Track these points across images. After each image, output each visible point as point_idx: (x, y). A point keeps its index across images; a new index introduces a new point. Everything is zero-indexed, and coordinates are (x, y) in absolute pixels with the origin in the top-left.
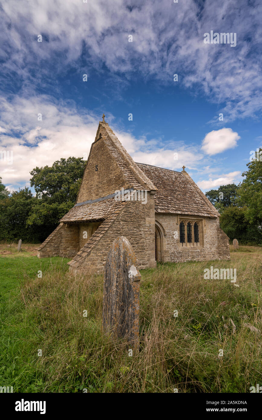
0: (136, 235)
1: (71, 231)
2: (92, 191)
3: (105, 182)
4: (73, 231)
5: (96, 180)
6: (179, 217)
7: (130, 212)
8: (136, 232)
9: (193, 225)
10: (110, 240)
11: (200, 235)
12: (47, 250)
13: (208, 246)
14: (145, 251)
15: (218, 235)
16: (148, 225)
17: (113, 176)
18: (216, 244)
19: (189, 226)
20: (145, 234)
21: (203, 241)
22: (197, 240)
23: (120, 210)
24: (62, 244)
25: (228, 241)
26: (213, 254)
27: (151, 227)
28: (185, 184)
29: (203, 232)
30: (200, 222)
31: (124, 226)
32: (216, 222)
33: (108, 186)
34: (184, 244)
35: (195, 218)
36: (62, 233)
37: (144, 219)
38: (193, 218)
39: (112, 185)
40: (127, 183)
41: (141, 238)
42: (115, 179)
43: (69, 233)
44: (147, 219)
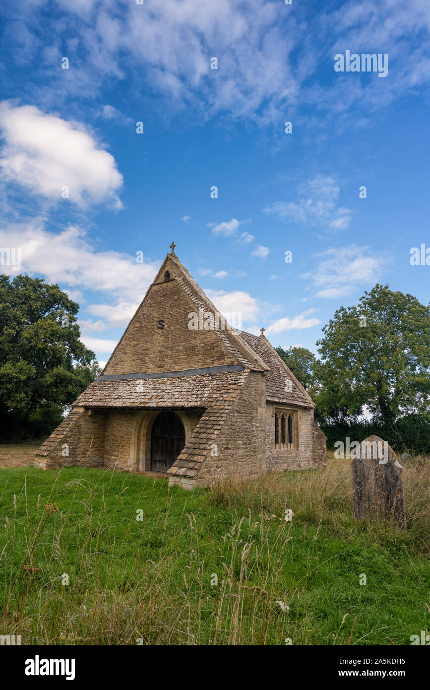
0: (249, 432)
1: (94, 422)
2: (147, 358)
3: (181, 348)
4: (97, 422)
5: (159, 343)
6: (275, 406)
7: (244, 400)
8: (248, 427)
9: (286, 417)
10: (224, 439)
11: (294, 432)
12: (57, 455)
13: (303, 448)
14: (257, 455)
15: (313, 433)
16: (259, 418)
17: (199, 342)
18: (310, 446)
19: (283, 420)
20: (257, 430)
21: (298, 440)
22: (290, 441)
23: (234, 396)
24: (81, 444)
25: (325, 441)
26: (307, 460)
27: (262, 421)
28: (269, 356)
29: (297, 429)
30: (295, 414)
31: (238, 418)
32: (310, 415)
33: (186, 356)
34: (278, 445)
35: (291, 407)
36: (81, 425)
37: (257, 409)
38: (288, 409)
39: (197, 355)
40: (230, 356)
41: (253, 436)
42: (203, 347)
43: (91, 426)
44: (260, 409)
